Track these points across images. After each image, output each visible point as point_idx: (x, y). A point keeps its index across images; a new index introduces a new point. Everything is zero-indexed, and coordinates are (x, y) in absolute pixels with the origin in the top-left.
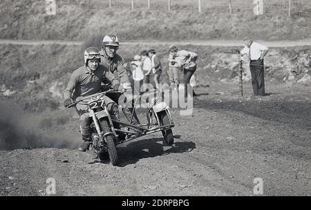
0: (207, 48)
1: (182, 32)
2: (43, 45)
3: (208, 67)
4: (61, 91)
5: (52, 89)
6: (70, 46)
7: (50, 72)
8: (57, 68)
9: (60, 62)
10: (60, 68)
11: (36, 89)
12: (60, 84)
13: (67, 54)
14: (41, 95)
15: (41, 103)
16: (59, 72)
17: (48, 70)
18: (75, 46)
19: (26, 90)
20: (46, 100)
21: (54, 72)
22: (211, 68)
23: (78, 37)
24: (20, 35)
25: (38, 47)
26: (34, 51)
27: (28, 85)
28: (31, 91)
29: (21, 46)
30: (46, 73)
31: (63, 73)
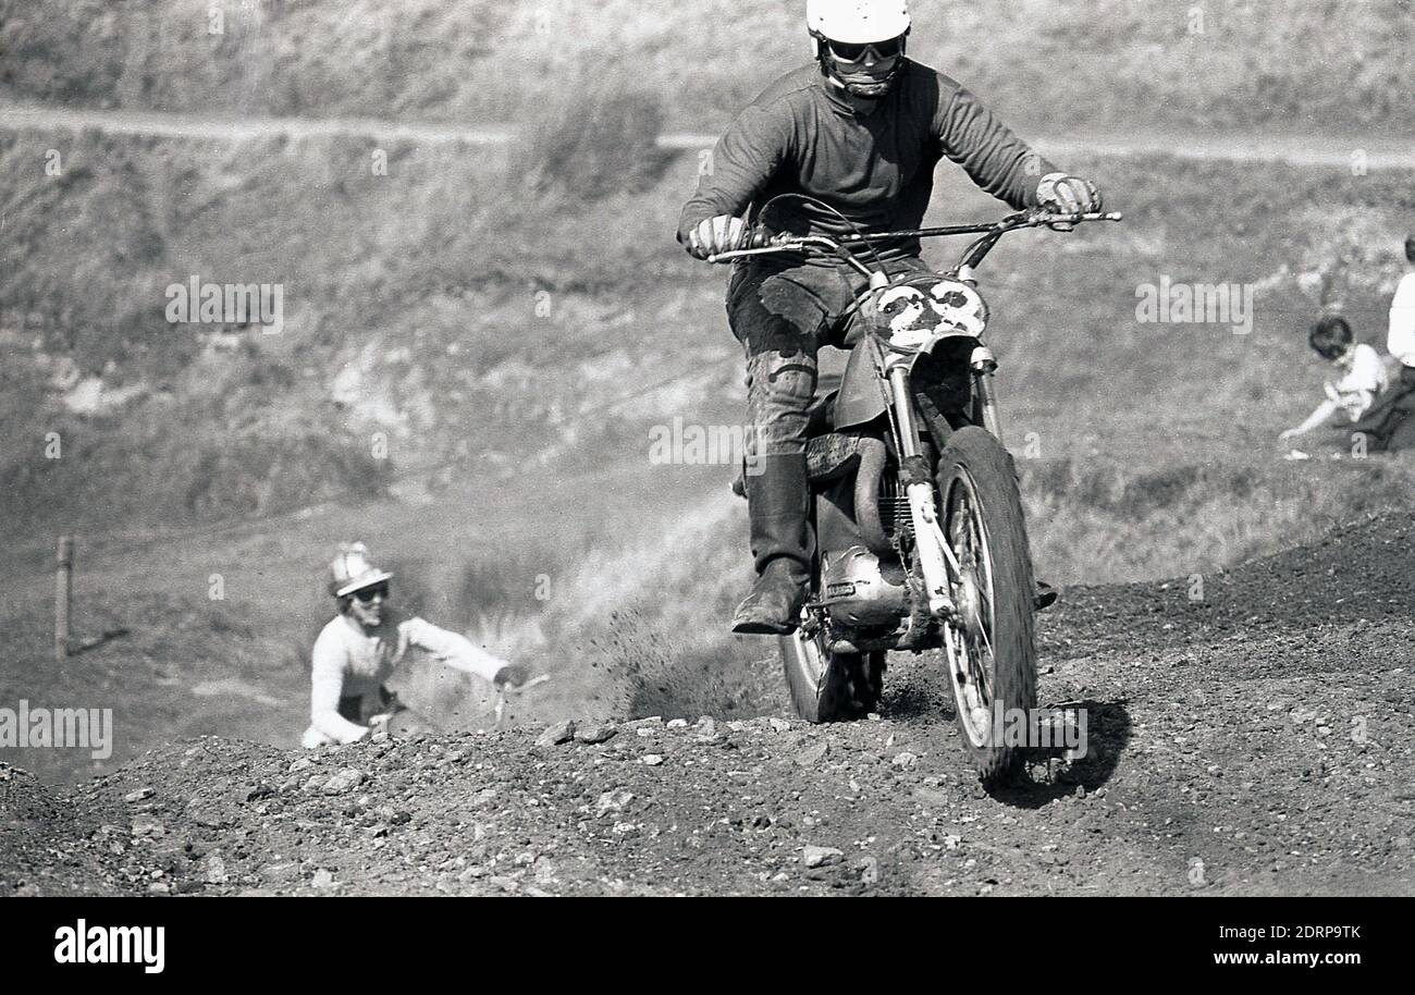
0: (1260, 176)
1: (1061, 87)
2: (282, 141)
3: (1274, 281)
4: (398, 400)
5: (347, 383)
6: (439, 150)
7: (332, 291)
8: (374, 268)
9: (388, 235)
10: (391, 265)
11: (256, 379)
12: (393, 356)
13: (425, 192)
14: (284, 418)
15: (289, 457)
16: (385, 292)
17: (323, 280)
18: (462, 148)
19: (197, 386)
20: (313, 443)
21: (353, 291)
22: (1295, 288)
23: (457, 102)
24: (128, 87)
25: (250, 154)
26: (228, 169)
27: (208, 355)
28: (229, 389)
29: (153, 142)
30: (307, 293)
31: (408, 299)
